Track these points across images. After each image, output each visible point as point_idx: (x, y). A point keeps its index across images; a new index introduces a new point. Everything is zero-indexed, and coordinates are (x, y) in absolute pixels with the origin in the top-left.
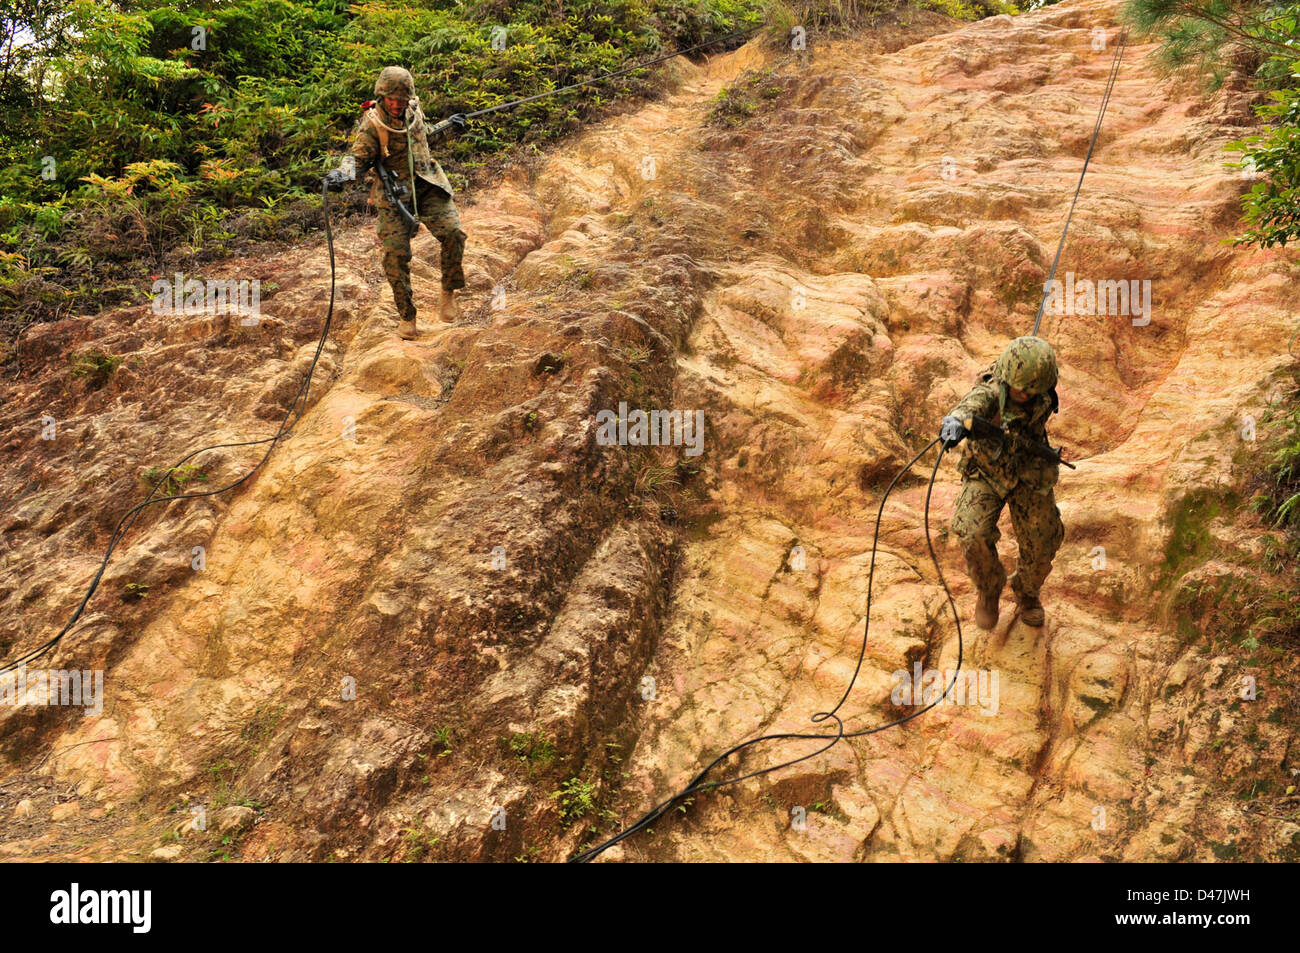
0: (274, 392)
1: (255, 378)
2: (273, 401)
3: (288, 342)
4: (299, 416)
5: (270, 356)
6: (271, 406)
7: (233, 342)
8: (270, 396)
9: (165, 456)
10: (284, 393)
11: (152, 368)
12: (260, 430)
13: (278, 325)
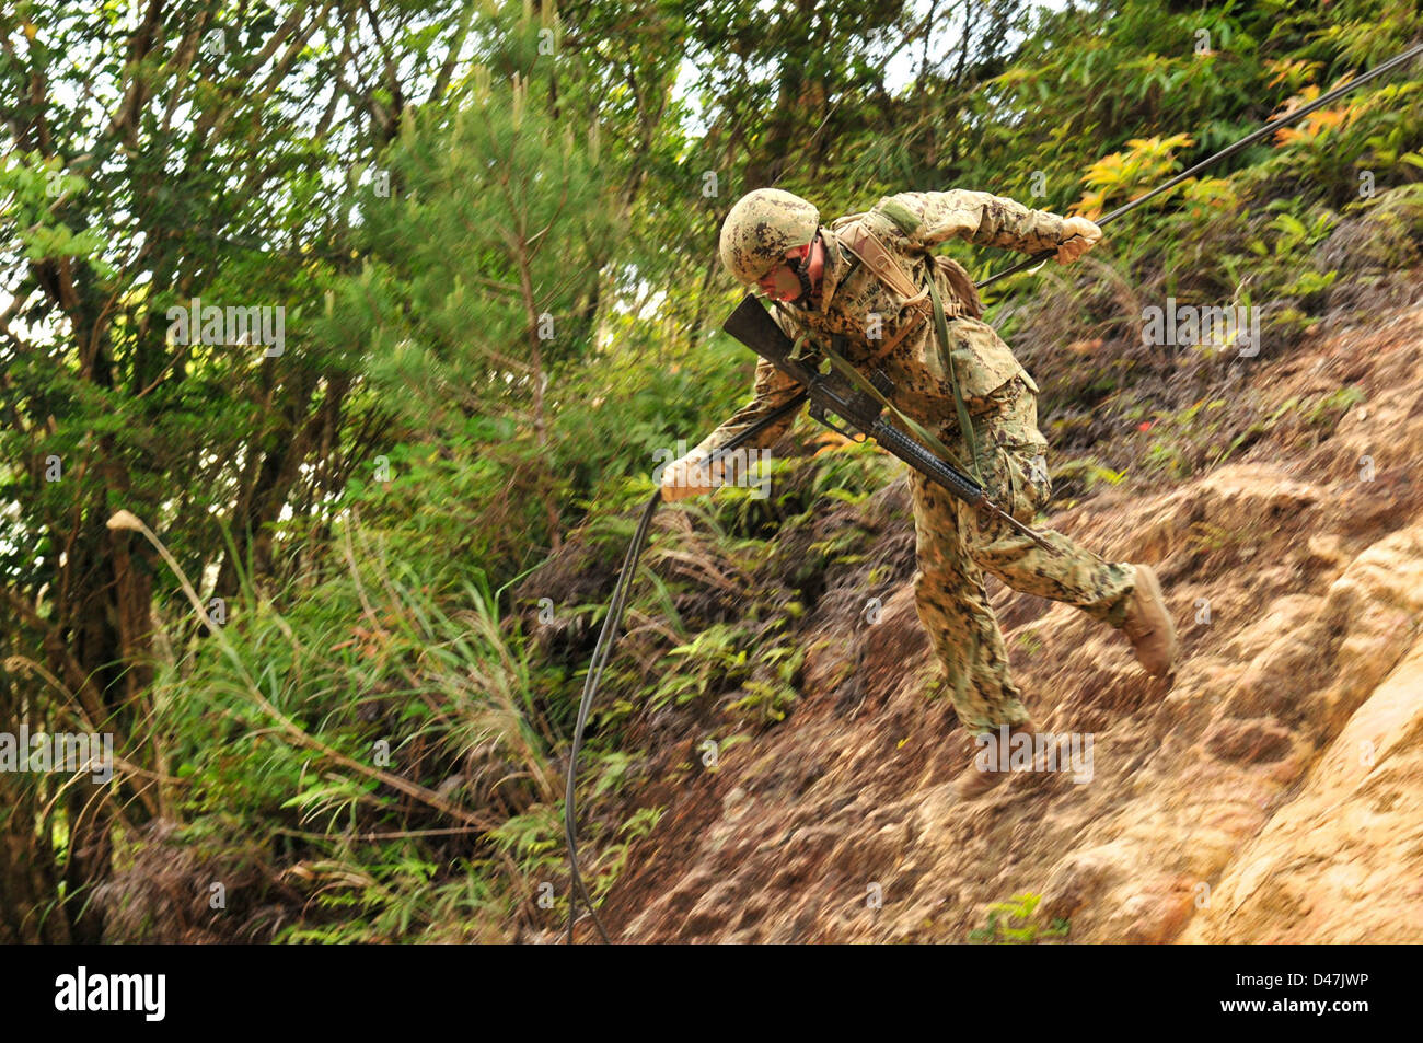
0: (1257, 686)
1: (1232, 654)
2: (1257, 710)
3: (1322, 544)
4: (1323, 742)
5: (1281, 591)
6: (1249, 724)
7: (1213, 567)
8: (1249, 700)
9: (1025, 876)
10: (1284, 688)
11: (1062, 657)
12: (1218, 792)
13: (1305, 503)
